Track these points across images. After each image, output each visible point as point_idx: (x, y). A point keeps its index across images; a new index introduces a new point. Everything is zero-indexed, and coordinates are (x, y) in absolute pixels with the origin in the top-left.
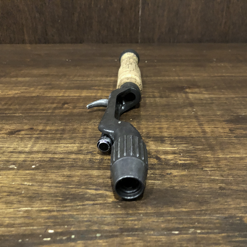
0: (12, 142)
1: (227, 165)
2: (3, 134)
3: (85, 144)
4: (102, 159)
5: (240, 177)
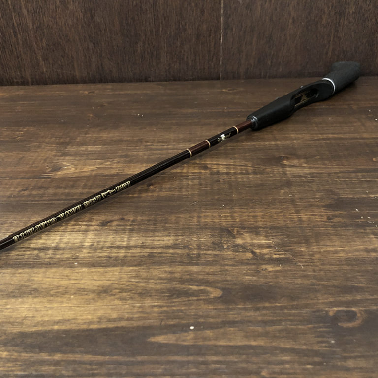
0: (107, 235)
1: (321, 259)
2: (95, 225)
3: (180, 237)
4: (198, 254)
5: (331, 273)
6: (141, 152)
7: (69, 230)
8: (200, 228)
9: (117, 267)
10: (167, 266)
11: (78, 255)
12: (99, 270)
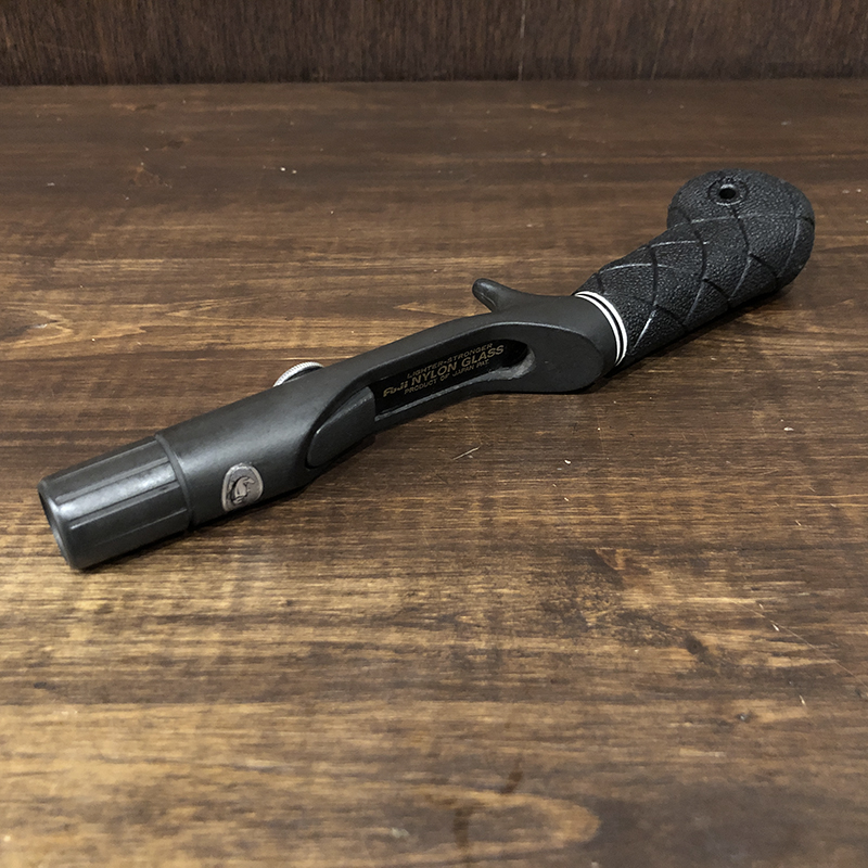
6: (289, 281)
7: (27, 550)
8: (495, 548)
9: (192, 701)
10: (381, 702)
11: (48, 649)
12: (122, 715)
